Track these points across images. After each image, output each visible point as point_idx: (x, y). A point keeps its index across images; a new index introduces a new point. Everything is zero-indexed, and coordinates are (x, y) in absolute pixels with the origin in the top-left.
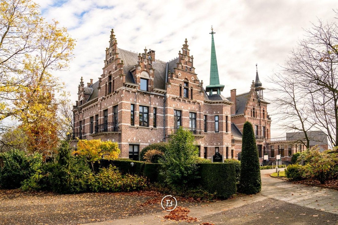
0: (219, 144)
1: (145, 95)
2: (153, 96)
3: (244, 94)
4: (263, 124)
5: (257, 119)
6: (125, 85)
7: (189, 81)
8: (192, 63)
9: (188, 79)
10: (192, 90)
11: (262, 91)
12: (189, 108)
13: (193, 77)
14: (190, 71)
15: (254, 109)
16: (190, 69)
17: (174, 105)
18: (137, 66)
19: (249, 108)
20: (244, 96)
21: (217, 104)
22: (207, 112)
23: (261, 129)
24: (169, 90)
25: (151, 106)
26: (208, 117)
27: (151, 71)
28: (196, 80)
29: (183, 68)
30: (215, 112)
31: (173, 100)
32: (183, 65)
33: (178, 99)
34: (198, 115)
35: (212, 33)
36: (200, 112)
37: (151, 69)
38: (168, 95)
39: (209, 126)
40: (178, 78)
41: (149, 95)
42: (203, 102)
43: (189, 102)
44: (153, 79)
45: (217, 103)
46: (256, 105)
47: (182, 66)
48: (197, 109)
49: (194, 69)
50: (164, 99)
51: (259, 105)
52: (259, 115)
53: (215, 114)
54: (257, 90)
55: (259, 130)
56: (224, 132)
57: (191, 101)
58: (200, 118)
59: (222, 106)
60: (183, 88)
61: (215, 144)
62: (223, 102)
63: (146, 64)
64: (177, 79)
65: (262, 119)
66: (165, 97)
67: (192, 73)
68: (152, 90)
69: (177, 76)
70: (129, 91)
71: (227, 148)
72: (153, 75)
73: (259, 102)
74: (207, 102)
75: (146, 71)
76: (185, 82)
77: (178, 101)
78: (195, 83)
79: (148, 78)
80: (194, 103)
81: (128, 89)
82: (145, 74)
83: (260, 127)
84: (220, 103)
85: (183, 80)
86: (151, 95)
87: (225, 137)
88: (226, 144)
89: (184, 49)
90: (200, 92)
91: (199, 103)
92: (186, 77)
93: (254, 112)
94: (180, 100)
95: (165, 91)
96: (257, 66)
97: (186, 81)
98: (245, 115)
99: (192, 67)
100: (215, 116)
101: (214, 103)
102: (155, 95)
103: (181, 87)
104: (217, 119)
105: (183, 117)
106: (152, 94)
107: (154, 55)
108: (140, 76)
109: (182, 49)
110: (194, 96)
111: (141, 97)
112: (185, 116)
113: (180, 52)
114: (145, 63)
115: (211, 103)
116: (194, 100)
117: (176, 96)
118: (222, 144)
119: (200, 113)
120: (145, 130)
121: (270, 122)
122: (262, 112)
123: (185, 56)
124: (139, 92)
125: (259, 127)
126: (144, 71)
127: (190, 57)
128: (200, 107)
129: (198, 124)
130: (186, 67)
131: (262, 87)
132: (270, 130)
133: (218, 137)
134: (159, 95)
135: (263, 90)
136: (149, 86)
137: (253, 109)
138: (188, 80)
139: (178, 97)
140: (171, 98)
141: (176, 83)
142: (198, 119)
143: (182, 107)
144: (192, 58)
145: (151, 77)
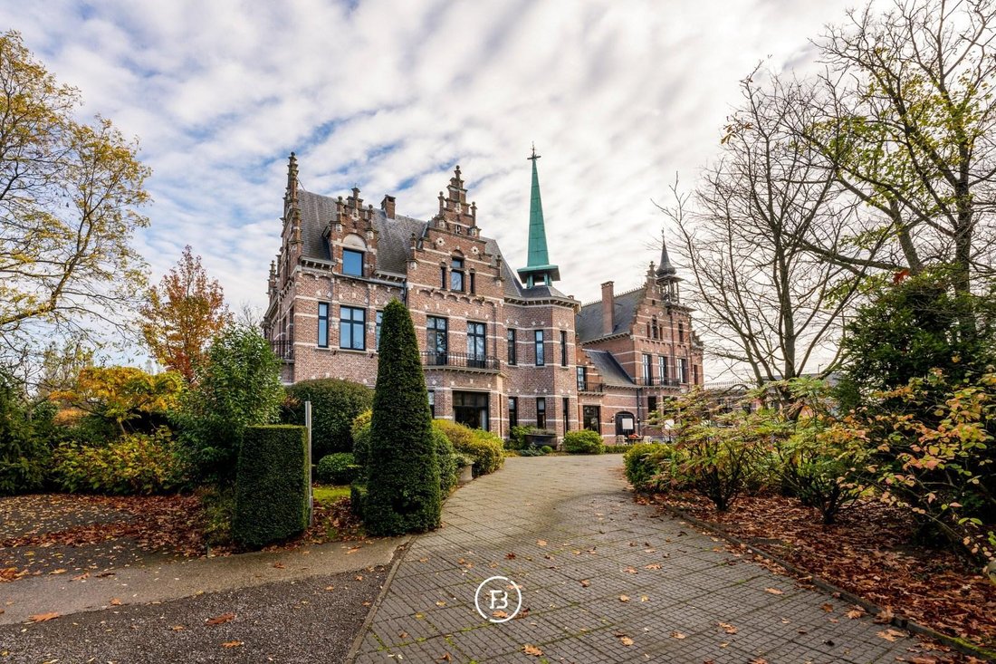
0: (545, 391)
1: (354, 285)
2: (375, 286)
3: (633, 292)
4: (679, 352)
5: (664, 344)
6: (303, 263)
7: (466, 256)
8: (473, 217)
9: (463, 252)
10: (472, 275)
11: (675, 284)
12: (467, 313)
13: (474, 248)
14: (468, 234)
15: (655, 321)
16: (468, 230)
17: (426, 307)
18: (333, 223)
19: (642, 320)
20: (633, 296)
21: (539, 306)
22: (517, 323)
23: (673, 363)
24: (414, 274)
25: (370, 307)
26: (518, 334)
27: (371, 235)
28: (484, 254)
29: (448, 229)
30: (534, 323)
31: (423, 295)
32: (449, 221)
33: (437, 293)
34: (489, 327)
35: (534, 158)
36: (495, 321)
37: (370, 229)
38: (410, 285)
39: (521, 352)
40: (435, 248)
41: (365, 283)
42: (502, 301)
43: (467, 300)
44: (374, 251)
45: (538, 303)
46: (661, 314)
47: (448, 225)
48: (487, 316)
49: (479, 230)
50: (402, 293)
51: (669, 313)
52: (669, 334)
53: (536, 326)
54: (662, 282)
55: (669, 366)
56: (558, 364)
57: (471, 299)
58: (494, 333)
59: (551, 311)
60: (450, 270)
61: (536, 391)
62: (552, 302)
63: (356, 219)
64: (434, 251)
65: (677, 342)
66: (406, 289)
67: (472, 240)
68: (373, 275)
69: (435, 244)
70: (312, 276)
71: (566, 401)
72: (375, 244)
73: (669, 309)
74: (513, 301)
75: (357, 234)
76: (455, 259)
77: (436, 297)
78: (480, 259)
79: (363, 249)
80: (480, 301)
81: (309, 270)
82: (353, 241)
83: (673, 360)
84: (546, 302)
85: (450, 253)
86: (370, 286)
87: (560, 376)
88: (562, 391)
89: (452, 189)
90: (495, 279)
91: (492, 304)
92: (458, 248)
93: (655, 328)
94: (442, 296)
95: (403, 276)
96: (663, 231)
97: (457, 255)
98: (632, 333)
99: (474, 227)
100: (536, 331)
101: (531, 303)
102: (380, 285)
103: (444, 269)
104: (539, 336)
105: (450, 332)
106: (373, 283)
107: (394, 205)
108: (342, 245)
109: (448, 187)
110: (477, 288)
111: (344, 288)
112: (456, 330)
113: (441, 193)
114: (353, 218)
115: (526, 304)
116: (478, 296)
117: (431, 287)
118: (552, 390)
119: (495, 325)
120: (355, 357)
121: (702, 350)
122: (676, 329)
123: (456, 202)
124: (339, 277)
125: (669, 359)
126: (352, 233)
127: (469, 205)
128: (494, 313)
129: (490, 346)
130: (458, 226)
131: (677, 275)
132: (702, 367)
133: (542, 376)
134: (389, 286)
135: (679, 283)
136: (366, 266)
137: (651, 322)
138: (463, 255)
139: (437, 288)
140: (418, 291)
141: (430, 260)
142: (489, 337)
143: (449, 311)
144: (474, 208)
145: (370, 246)
